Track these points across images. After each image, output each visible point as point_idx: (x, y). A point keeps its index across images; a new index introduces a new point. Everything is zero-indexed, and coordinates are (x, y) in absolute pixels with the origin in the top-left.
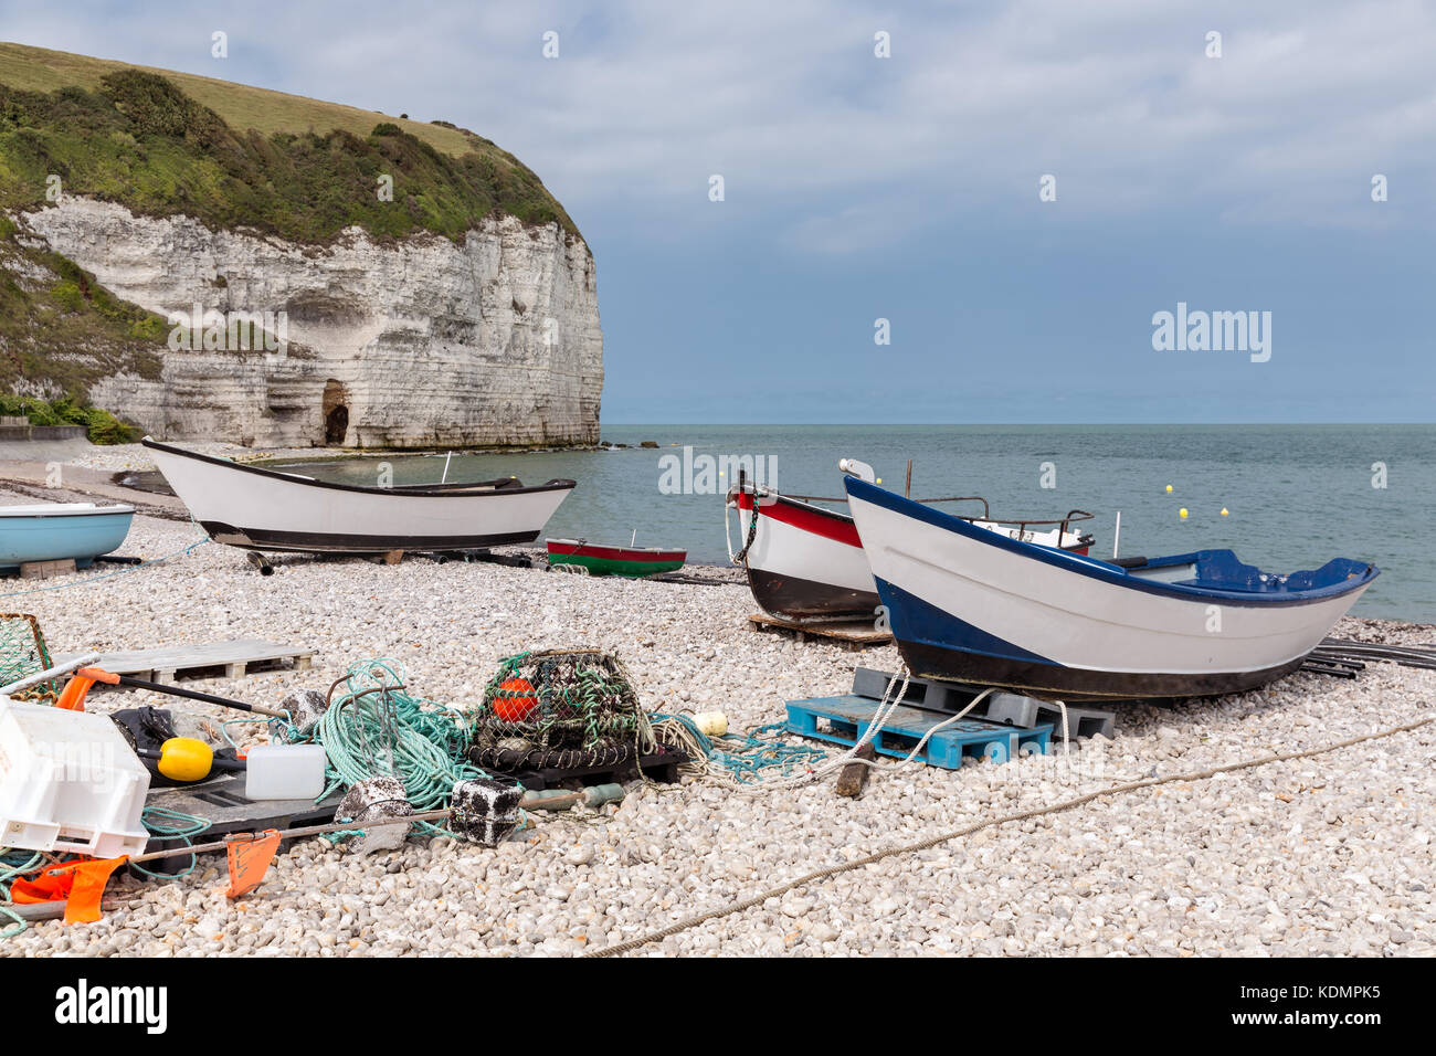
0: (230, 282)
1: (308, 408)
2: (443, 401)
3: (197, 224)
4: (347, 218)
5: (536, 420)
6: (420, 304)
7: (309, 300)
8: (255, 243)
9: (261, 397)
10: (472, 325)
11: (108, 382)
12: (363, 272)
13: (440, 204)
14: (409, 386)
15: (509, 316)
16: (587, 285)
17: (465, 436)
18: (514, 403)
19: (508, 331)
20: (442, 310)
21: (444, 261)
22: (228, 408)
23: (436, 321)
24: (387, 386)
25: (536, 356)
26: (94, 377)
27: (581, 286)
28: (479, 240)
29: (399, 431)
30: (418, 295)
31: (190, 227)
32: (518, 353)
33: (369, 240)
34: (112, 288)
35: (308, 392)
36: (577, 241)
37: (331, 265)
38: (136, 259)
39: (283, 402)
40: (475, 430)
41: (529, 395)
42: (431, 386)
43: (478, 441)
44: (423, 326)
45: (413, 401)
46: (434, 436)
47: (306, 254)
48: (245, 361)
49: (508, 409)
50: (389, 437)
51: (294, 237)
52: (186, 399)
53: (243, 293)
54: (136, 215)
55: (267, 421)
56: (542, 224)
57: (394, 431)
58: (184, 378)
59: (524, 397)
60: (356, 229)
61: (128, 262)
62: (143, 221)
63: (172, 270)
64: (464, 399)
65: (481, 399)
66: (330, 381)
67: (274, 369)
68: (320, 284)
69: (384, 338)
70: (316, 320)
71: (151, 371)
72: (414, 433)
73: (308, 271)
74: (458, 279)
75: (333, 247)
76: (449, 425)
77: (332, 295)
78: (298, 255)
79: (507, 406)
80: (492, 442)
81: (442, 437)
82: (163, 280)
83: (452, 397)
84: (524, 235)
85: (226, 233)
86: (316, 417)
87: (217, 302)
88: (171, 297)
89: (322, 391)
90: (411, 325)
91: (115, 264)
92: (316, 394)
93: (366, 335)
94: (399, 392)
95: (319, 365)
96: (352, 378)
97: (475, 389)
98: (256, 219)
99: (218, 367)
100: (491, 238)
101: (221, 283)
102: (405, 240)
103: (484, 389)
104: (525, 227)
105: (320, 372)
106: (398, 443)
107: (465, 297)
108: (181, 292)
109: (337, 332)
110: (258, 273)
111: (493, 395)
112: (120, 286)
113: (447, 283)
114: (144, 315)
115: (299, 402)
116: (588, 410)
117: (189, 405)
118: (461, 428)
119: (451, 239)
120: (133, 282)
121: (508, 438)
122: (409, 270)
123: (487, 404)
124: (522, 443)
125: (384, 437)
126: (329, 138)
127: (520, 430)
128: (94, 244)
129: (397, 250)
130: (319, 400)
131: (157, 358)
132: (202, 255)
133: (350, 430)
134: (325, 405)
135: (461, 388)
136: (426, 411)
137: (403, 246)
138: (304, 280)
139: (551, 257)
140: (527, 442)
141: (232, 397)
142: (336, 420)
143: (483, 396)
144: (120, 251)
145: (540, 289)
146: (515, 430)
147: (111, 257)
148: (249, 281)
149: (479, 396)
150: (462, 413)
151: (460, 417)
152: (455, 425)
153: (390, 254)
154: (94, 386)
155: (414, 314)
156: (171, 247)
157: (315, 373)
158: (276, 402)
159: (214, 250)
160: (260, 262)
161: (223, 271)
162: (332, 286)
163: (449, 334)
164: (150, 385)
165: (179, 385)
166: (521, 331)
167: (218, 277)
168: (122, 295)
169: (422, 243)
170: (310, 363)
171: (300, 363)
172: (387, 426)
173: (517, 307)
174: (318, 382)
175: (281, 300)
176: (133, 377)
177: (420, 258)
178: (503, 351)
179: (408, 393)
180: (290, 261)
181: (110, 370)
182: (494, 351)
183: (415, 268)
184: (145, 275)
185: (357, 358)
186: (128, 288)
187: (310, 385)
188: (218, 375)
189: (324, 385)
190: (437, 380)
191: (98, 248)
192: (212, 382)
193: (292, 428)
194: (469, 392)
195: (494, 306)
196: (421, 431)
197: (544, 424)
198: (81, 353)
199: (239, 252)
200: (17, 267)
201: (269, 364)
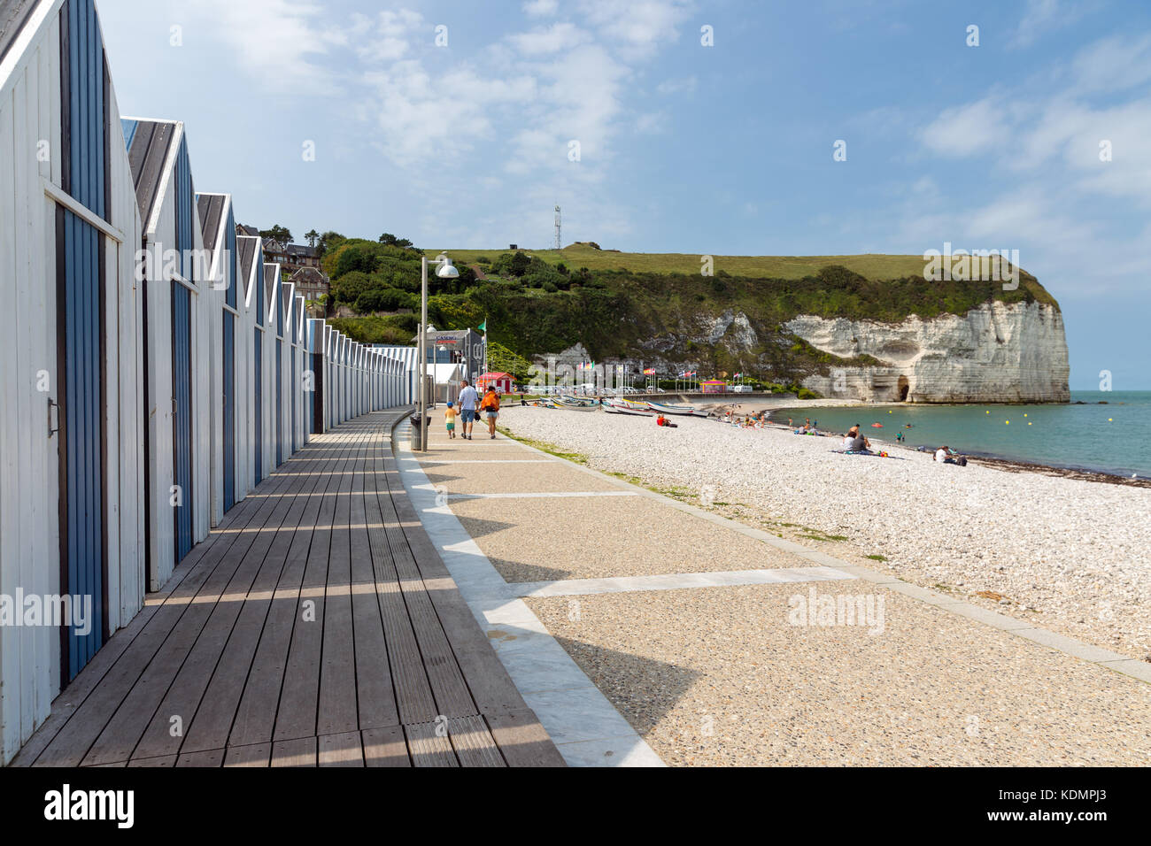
0: (859, 340)
1: (891, 387)
2: (955, 383)
3: (846, 320)
4: (909, 312)
5: (1012, 390)
6: (942, 343)
7: (893, 345)
8: (870, 325)
9: (869, 382)
10: (973, 350)
11: (809, 378)
12: (915, 332)
13: (955, 301)
14: (937, 377)
15: (994, 346)
16: (1055, 326)
17: (968, 398)
18: (998, 383)
19: (993, 352)
20: (954, 345)
21: (955, 325)
22: (855, 387)
23: (952, 350)
24: (926, 377)
25: (1011, 362)
26: (803, 377)
27: (1051, 327)
28: (977, 313)
29: (932, 395)
30: (942, 340)
31: (843, 321)
32: (1000, 361)
33: (919, 319)
34: (815, 346)
35: (891, 380)
36: (1047, 307)
37: (902, 331)
38: (823, 335)
39: (881, 384)
41: (1008, 379)
42: (947, 377)
43: (976, 400)
45: (940, 383)
46: (950, 398)
47: (891, 327)
48: (863, 369)
49: (995, 385)
50: (928, 398)
51: (886, 321)
53: (865, 344)
54: (823, 320)
55: (871, 392)
56: (1016, 303)
57: (930, 395)
59: (1004, 380)
60: (913, 315)
61: (820, 336)
62: (826, 321)
63: (836, 338)
64: (967, 382)
65: (978, 382)
66: (901, 376)
67: (876, 372)
68: (898, 338)
69: (924, 358)
70: (898, 352)
71: (826, 374)
72: (940, 396)
73: (892, 334)
74: (963, 332)
75: (903, 324)
76: (959, 393)
77: (903, 342)
78: (888, 328)
80: (986, 400)
81: (954, 398)
82: (833, 342)
83: (960, 381)
84: (1004, 309)
85: (858, 322)
86: (895, 390)
87: (854, 348)
88: (836, 347)
89: (897, 380)
90: (937, 352)
91: (816, 337)
92: (894, 381)
93: (918, 357)
94: (932, 380)
95: (895, 370)
96: (910, 374)
97: (974, 378)
98: (872, 315)
99: (853, 372)
100: (986, 312)
101: (855, 340)
102: (935, 318)
103: (980, 377)
104: (1005, 305)
105: (896, 372)
106: (932, 400)
107: (968, 339)
108: (840, 345)
109: (906, 356)
110: (871, 336)
111: (985, 380)
112: (818, 344)
113: (957, 334)
114: (824, 354)
115: (888, 384)
116: (1057, 386)
118: (966, 394)
119: (959, 316)
120: (821, 343)
121: (995, 399)
122: (937, 330)
123: (982, 384)
124: (1004, 401)
125: (925, 398)
126: (909, 279)
127: (1002, 395)
128: (808, 331)
129: (932, 322)
130: (896, 383)
131: (829, 370)
132: (848, 331)
133: (909, 395)
134: (899, 385)
135: (965, 377)
136: (946, 388)
137: (934, 320)
138: (891, 337)
139: (1020, 317)
140: (1007, 401)
141: (858, 383)
142: (904, 390)
143: (979, 380)
144: (818, 332)
145: (1013, 332)
146: (999, 395)
147: (814, 335)
148: (867, 339)
149: (976, 380)
150: (966, 388)
151: (965, 390)
152: (961, 393)
153: (928, 324)
154: (804, 380)
155: (940, 348)
156: (836, 329)
157: (894, 373)
158: (877, 384)
159: (853, 329)
160: (872, 332)
161: (856, 336)
162: (903, 339)
163: (960, 355)
164: (825, 379)
166: (1001, 351)
167: (855, 338)
168: (818, 348)
169: (944, 318)
170: (892, 369)
171: (887, 369)
172: (927, 393)
173: (999, 340)
174: (896, 376)
175: (881, 346)
176: (818, 376)
177: (942, 325)
178: (990, 361)
179: (937, 380)
180: (884, 330)
181: (809, 374)
182: (985, 361)
183: (939, 329)
184: (827, 340)
185: (912, 366)
186: (820, 345)
187: (892, 378)
188: (853, 375)
189: (898, 377)
190: (951, 374)
191: (810, 332)
193: (884, 394)
194: (969, 379)
195: (986, 341)
196: (944, 395)
197: (1018, 393)
198: (800, 368)
199: (863, 329)
200: (780, 341)
201: (875, 369)
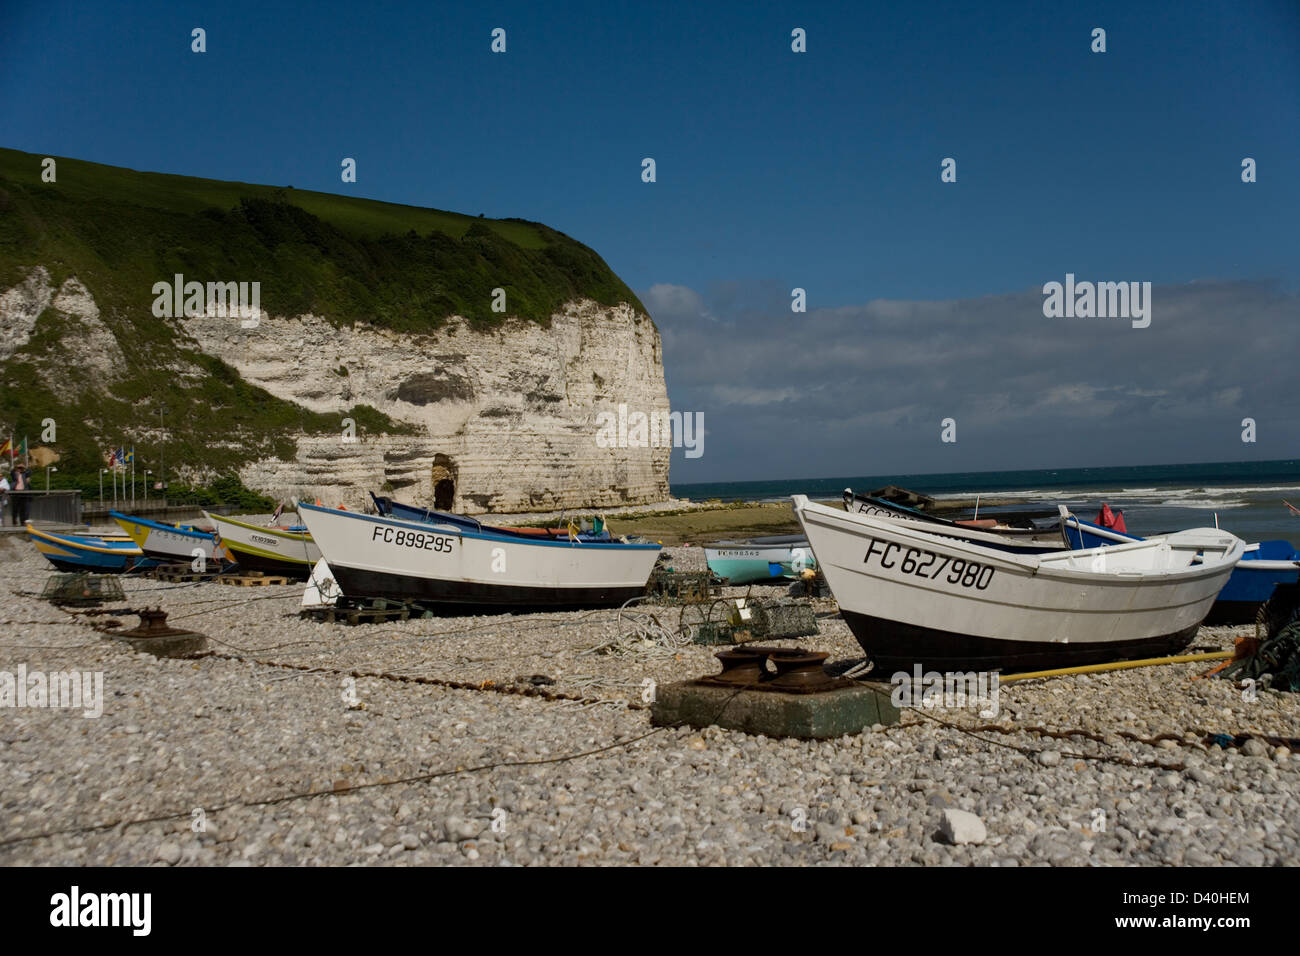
0: (350, 371)
1: (419, 481)
2: (535, 469)
3: (323, 322)
4: (449, 309)
6: (514, 382)
7: (417, 385)
8: (371, 336)
9: (380, 473)
10: (557, 399)
11: (253, 465)
12: (464, 357)
13: (529, 292)
14: (506, 457)
15: (591, 388)
16: (655, 357)
17: (556, 500)
19: (590, 403)
20: (533, 387)
21: (534, 343)
22: (352, 484)
23: (530, 397)
24: (487, 457)
26: (240, 460)
27: (650, 359)
28: (562, 323)
29: (498, 498)
30: (512, 375)
31: (317, 324)
33: (469, 327)
34: (254, 381)
35: (419, 467)
36: (645, 319)
37: (435, 352)
38: (271, 355)
39: (397, 476)
40: (564, 494)
41: (610, 460)
42: (520, 456)
43: (567, 504)
44: (517, 401)
45: (510, 470)
46: (529, 502)
47: (415, 343)
48: (366, 441)
49: (591, 475)
50: (490, 504)
51: (404, 328)
52: (316, 477)
53: (362, 380)
54: (273, 317)
56: (617, 305)
57: (495, 498)
58: (314, 458)
59: (606, 462)
60: (456, 318)
61: (265, 358)
62: (277, 322)
63: (302, 363)
64: (555, 466)
65: (569, 467)
66: (437, 455)
67: (390, 447)
68: (427, 368)
69: (485, 414)
71: (287, 453)
72: (514, 499)
73: (417, 358)
74: (546, 358)
75: (438, 335)
76: (542, 491)
77: (437, 378)
78: (408, 344)
79: (591, 471)
80: (578, 503)
81: (535, 502)
82: (295, 372)
83: (544, 466)
84: (600, 315)
85: (346, 329)
86: (427, 488)
87: (340, 389)
88: (301, 387)
89: (432, 465)
90: (507, 401)
91: (254, 360)
92: (427, 468)
93: (469, 413)
94: (498, 463)
95: (427, 441)
96: (457, 452)
97: (563, 457)
99: (343, 447)
100: (573, 319)
101: (344, 372)
102: (500, 326)
103: (571, 456)
104: (601, 308)
105: (429, 447)
106: (498, 509)
107: (552, 374)
108: (310, 383)
110: (374, 361)
111: (578, 462)
112: (259, 379)
113: (537, 362)
114: (280, 403)
115: (410, 475)
117: (320, 483)
118: (552, 494)
119: (539, 323)
120: (269, 375)
121: (592, 501)
122: (503, 353)
123: (575, 470)
124: (605, 504)
125: (486, 503)
127: (602, 493)
128: (236, 344)
129: (493, 335)
130: (428, 473)
131: (292, 441)
132: (328, 348)
133: (458, 499)
134: (433, 477)
135: (551, 457)
136: (522, 479)
137: (498, 331)
138: (414, 366)
139: (624, 334)
140: (609, 503)
141: (356, 473)
142: (444, 490)
143: (570, 463)
144: (259, 348)
145: (617, 364)
146: (598, 493)
147: (251, 354)
148: (367, 369)
149: (567, 463)
150: (552, 479)
151: (551, 483)
152: (547, 491)
153: (487, 339)
154: (241, 470)
155: (510, 392)
156: (301, 342)
157: (425, 449)
158: (391, 477)
159: (337, 343)
160: (378, 352)
161: (344, 362)
162: (437, 371)
163: (539, 408)
164: (287, 466)
165: (310, 464)
166: (600, 402)
167: (341, 367)
168: (263, 387)
169: (514, 328)
170: (419, 441)
171: (412, 440)
172: (488, 493)
173: (598, 380)
174: (427, 457)
175: (394, 385)
176: (273, 460)
177: (512, 341)
178: (585, 422)
179: (505, 463)
180: (401, 350)
181: (254, 454)
182: (578, 422)
183: (507, 351)
184: (277, 368)
185: (460, 433)
186: (265, 380)
187: (420, 460)
188: (343, 454)
189: (433, 459)
190: (529, 450)
191: (240, 347)
192: (339, 461)
194: (558, 460)
195: (577, 381)
196: (518, 498)
198: (232, 440)
199: (358, 342)
200: (176, 367)
201: (386, 442)
